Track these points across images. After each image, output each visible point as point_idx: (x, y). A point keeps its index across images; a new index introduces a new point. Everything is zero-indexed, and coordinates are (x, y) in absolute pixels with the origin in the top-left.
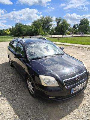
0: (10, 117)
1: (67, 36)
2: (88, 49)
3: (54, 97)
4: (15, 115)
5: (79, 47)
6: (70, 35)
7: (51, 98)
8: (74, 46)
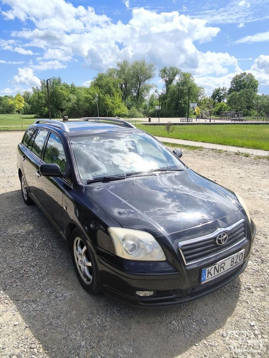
0: (17, 351)
1: (194, 121)
2: (255, 159)
3: (151, 293)
4: (33, 346)
5: (228, 154)
6: (202, 118)
7: (141, 294)
8: (213, 149)
